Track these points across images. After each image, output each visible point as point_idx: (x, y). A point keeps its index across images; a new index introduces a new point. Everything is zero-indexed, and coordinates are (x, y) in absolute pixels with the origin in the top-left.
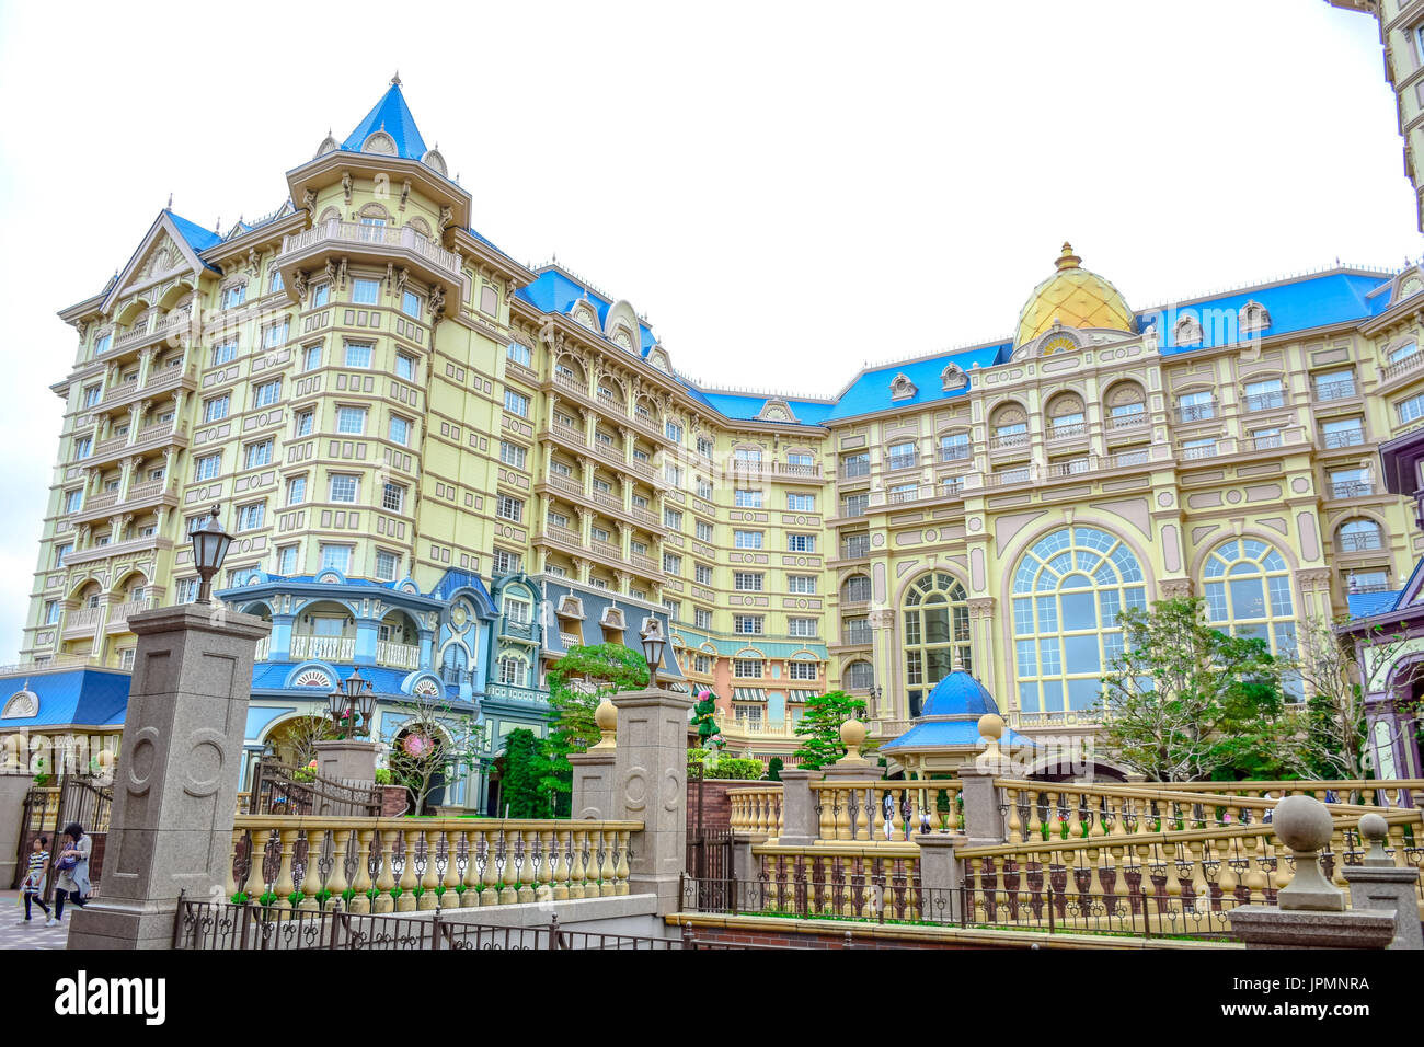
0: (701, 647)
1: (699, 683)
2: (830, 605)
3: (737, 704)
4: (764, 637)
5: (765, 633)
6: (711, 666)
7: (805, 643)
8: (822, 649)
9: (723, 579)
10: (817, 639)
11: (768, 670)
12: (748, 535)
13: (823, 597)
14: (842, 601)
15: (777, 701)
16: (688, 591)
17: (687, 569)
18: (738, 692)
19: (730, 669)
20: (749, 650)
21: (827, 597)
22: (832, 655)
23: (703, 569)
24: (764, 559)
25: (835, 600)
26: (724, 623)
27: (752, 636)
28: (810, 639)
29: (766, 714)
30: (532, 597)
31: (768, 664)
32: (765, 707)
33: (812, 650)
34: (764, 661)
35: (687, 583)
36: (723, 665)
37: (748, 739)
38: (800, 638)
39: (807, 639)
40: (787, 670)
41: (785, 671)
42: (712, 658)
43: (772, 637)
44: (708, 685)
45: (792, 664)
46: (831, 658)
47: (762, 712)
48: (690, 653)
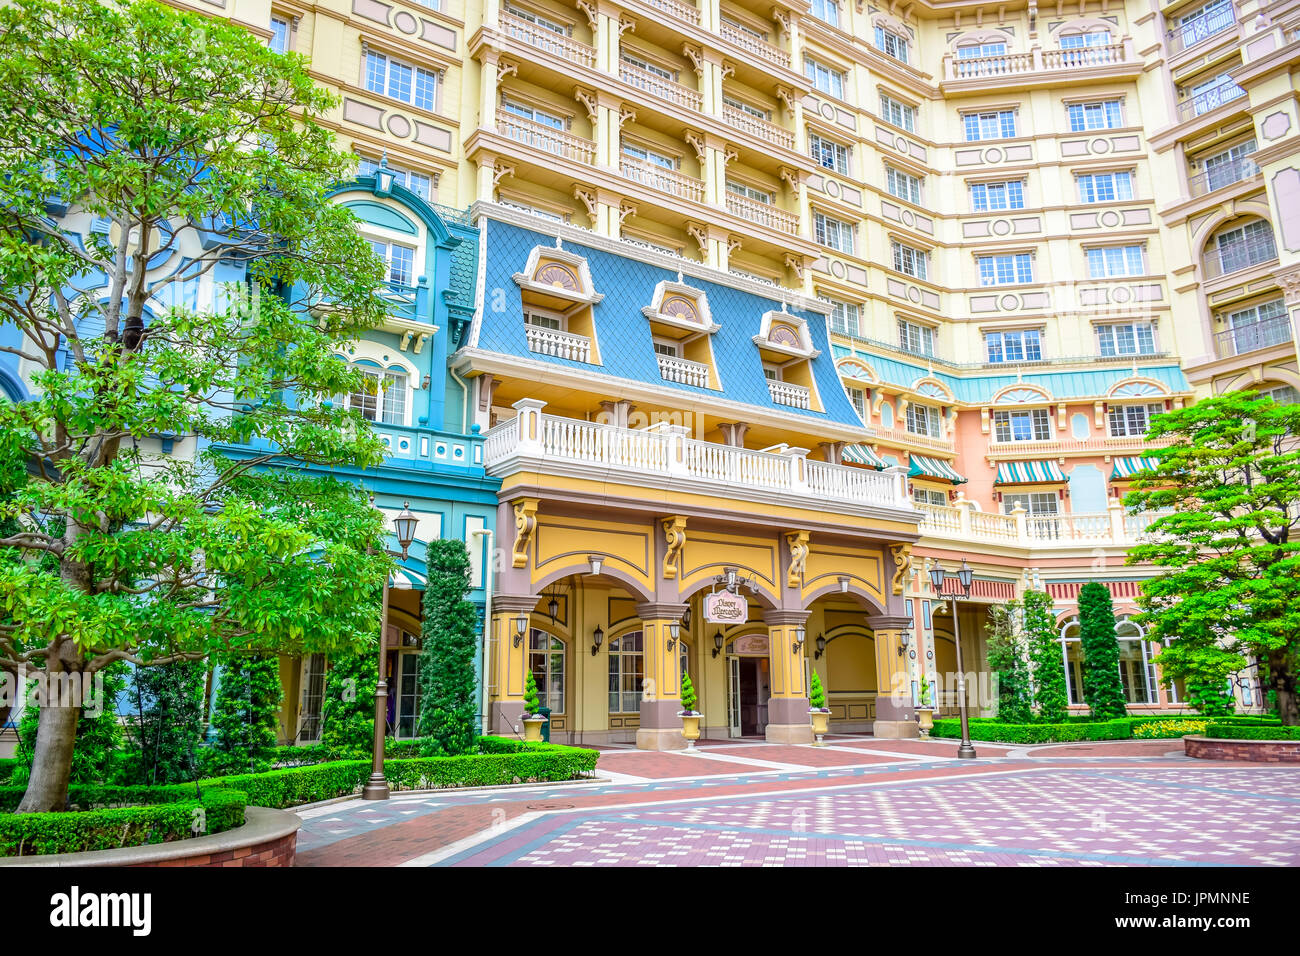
0: (914, 386)
1: (919, 455)
2: (1181, 291)
3: (1005, 491)
4: (1048, 364)
5: (1049, 358)
6: (948, 424)
7: (1135, 365)
8: (1174, 373)
9: (953, 268)
10: (1161, 357)
11: (1062, 424)
12: (996, 190)
13: (1164, 277)
14: (1205, 275)
15: (1089, 483)
16: (877, 283)
17: (873, 244)
18: (1004, 470)
19: (985, 428)
20: (1022, 389)
21: (1171, 277)
22: (1195, 383)
23: (911, 253)
24: (1032, 225)
25: (1189, 279)
26: (963, 347)
27: (1022, 365)
28: (1144, 358)
29: (1068, 509)
30: (422, 230)
31: (1062, 412)
32: (1064, 494)
33: (1151, 376)
34: (1053, 409)
35: (872, 272)
36: (970, 425)
37: (1029, 551)
38: (1125, 359)
39: (1138, 358)
40: (1103, 420)
41: (1099, 422)
42: (945, 410)
43: (1066, 363)
44: (940, 459)
45: (1113, 410)
46: (1192, 388)
47: (1060, 504)
48: (893, 398)
